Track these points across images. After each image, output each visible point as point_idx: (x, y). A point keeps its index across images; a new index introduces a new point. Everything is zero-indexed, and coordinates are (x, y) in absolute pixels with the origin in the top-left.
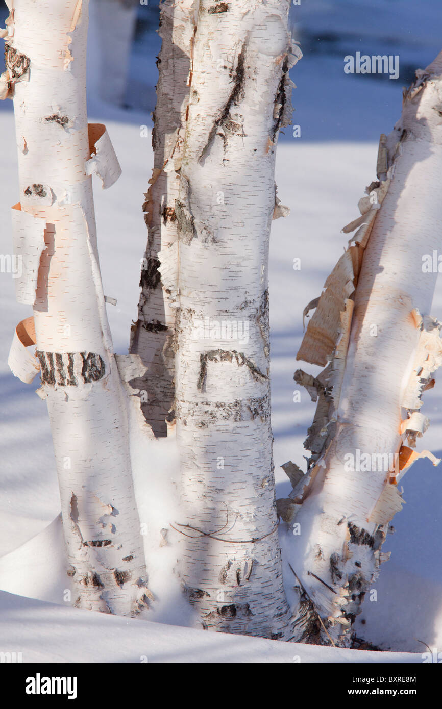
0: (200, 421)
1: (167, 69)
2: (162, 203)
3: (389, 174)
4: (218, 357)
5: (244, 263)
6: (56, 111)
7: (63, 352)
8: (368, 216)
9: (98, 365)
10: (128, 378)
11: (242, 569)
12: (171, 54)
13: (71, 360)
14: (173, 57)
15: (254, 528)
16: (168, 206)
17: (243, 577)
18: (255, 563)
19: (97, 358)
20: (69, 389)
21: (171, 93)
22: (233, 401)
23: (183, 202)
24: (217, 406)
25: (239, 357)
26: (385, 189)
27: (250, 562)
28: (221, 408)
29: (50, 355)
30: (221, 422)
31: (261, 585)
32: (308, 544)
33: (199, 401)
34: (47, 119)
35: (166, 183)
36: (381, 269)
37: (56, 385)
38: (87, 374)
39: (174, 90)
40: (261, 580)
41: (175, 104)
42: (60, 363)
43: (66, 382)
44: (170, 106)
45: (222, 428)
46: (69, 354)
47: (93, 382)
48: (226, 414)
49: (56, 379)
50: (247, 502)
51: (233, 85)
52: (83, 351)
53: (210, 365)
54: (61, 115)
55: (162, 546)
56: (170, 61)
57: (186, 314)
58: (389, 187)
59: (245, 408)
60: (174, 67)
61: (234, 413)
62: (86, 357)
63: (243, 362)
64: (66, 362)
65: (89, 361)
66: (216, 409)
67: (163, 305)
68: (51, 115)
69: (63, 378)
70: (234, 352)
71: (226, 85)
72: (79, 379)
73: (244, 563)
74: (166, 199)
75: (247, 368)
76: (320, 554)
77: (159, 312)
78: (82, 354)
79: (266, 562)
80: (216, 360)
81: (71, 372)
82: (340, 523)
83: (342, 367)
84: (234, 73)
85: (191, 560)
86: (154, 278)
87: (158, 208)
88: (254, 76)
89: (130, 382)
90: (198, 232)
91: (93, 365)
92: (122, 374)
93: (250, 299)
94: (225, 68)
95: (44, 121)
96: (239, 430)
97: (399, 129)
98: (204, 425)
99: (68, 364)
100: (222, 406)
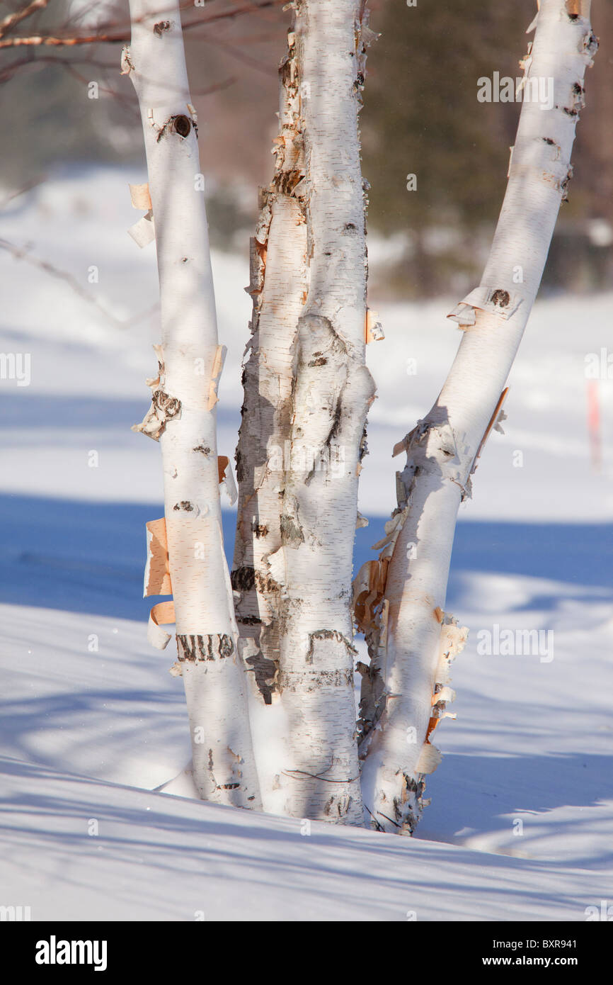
0: (308, 687)
1: (254, 415)
2: (254, 522)
3: (408, 501)
4: (322, 635)
5: (342, 562)
6: (201, 443)
7: (204, 634)
8: (394, 535)
9: (230, 644)
10: (245, 657)
11: (342, 802)
12: (257, 404)
13: (210, 640)
14: (259, 406)
15: (349, 771)
16: (260, 524)
17: (343, 810)
18: (351, 799)
19: (229, 638)
20: (208, 663)
21: (259, 435)
22: (334, 670)
23: (292, 516)
24: (322, 674)
25: (339, 636)
26: (406, 514)
27: (348, 798)
28: (326, 676)
29: (192, 637)
30: (325, 687)
31: (354, 816)
32: (375, 790)
33: (307, 671)
34: (195, 450)
35: (257, 506)
36: (409, 576)
37: (197, 661)
38: (222, 651)
39: (261, 432)
40: (354, 813)
41: (263, 443)
42: (201, 643)
43: (206, 658)
44: (258, 445)
45: (326, 691)
46: (209, 635)
47: (226, 658)
48: (328, 681)
49: (197, 656)
50: (345, 750)
51: (333, 422)
52: (219, 633)
53: (316, 641)
54: (205, 446)
55: (274, 789)
56: (257, 409)
57: (294, 603)
58: (409, 512)
59: (342, 676)
60: (260, 414)
61: (335, 679)
62: (221, 637)
63: (341, 640)
64: (206, 642)
65: (224, 641)
66: (322, 677)
67: (257, 603)
68: (197, 446)
69: (203, 654)
70: (335, 631)
71: (326, 422)
72: (216, 656)
73: (343, 798)
74: (257, 519)
75: (344, 644)
76: (385, 797)
77: (253, 608)
78: (219, 635)
79: (357, 799)
80: (321, 638)
81: (210, 650)
82: (397, 773)
83: (384, 654)
84: (334, 413)
85: (300, 799)
86: (248, 581)
87: (250, 526)
88: (350, 415)
89: (247, 660)
90: (306, 539)
91: (226, 644)
92: (241, 653)
93: (345, 590)
94: (325, 408)
95: (192, 451)
96: (338, 693)
97: (412, 467)
98: (311, 690)
99: (208, 643)
100: (326, 674)
